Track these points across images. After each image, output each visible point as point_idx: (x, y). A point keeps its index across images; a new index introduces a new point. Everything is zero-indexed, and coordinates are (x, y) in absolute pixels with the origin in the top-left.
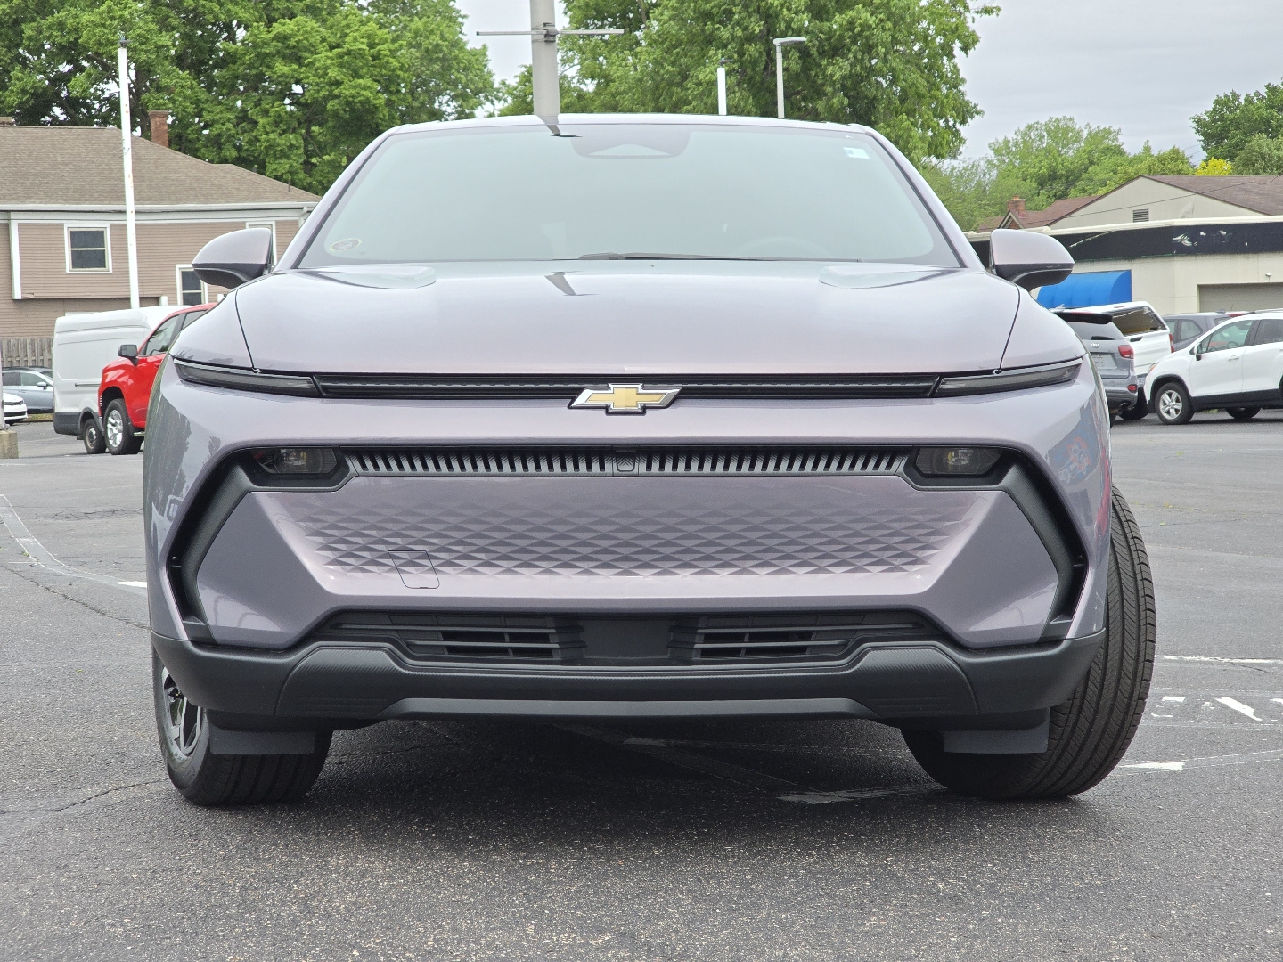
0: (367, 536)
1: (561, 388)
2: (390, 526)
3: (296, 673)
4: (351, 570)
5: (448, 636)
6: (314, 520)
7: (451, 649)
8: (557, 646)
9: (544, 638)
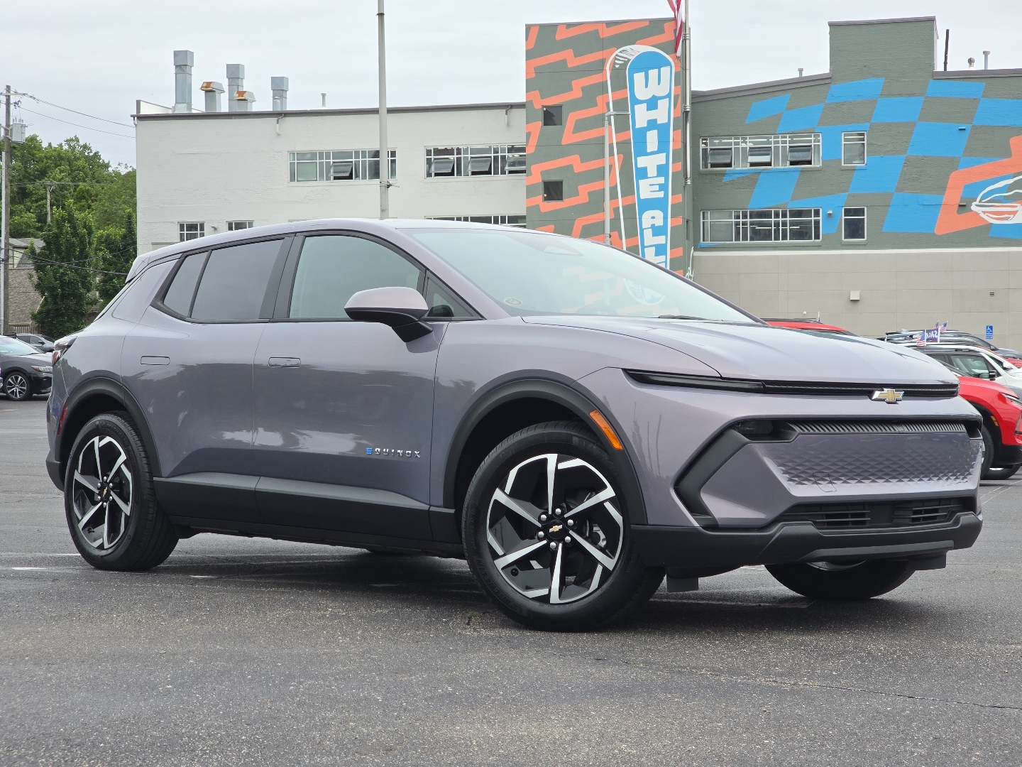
0: (798, 469)
1: (864, 390)
2: (807, 464)
3: (775, 540)
4: (797, 484)
5: (828, 516)
6: (780, 458)
7: (829, 523)
8: (869, 519)
9: (862, 515)
